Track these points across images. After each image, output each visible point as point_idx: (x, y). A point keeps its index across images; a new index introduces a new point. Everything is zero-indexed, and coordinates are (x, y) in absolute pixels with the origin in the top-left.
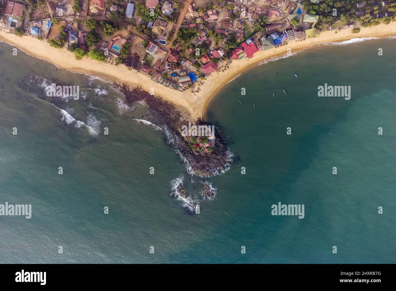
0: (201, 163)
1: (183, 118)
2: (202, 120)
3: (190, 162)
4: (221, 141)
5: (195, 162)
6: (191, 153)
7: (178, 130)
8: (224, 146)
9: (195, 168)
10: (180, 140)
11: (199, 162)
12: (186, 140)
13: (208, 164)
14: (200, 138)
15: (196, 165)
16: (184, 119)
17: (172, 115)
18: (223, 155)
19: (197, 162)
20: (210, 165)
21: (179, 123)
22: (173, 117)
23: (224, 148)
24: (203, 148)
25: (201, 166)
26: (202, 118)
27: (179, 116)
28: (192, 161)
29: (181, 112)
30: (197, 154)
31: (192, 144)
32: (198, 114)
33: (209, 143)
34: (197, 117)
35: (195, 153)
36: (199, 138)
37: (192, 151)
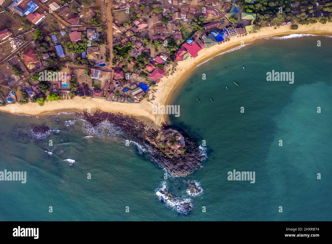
0: (178, 164)
1: (147, 127)
2: (166, 125)
3: (168, 166)
4: (190, 139)
5: (173, 165)
6: (165, 158)
7: (146, 139)
8: (194, 144)
9: (174, 170)
10: (151, 148)
11: (176, 164)
12: (157, 147)
13: (185, 164)
14: (170, 142)
15: (174, 168)
16: (149, 128)
17: (136, 126)
18: (196, 152)
19: (174, 165)
20: (187, 165)
21: (146, 132)
22: (138, 128)
23: (195, 145)
24: (175, 150)
25: (179, 167)
26: (166, 123)
27: (143, 126)
28: (169, 165)
29: (144, 122)
30: (171, 157)
31: (164, 149)
32: (160, 120)
33: (180, 144)
34: (161, 123)
35: (169, 156)
36: (168, 141)
37: (166, 155)
